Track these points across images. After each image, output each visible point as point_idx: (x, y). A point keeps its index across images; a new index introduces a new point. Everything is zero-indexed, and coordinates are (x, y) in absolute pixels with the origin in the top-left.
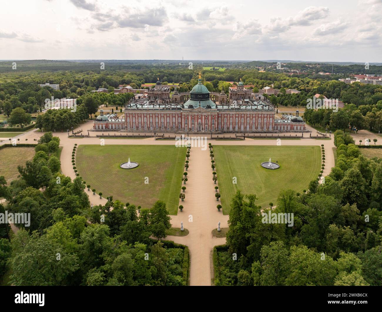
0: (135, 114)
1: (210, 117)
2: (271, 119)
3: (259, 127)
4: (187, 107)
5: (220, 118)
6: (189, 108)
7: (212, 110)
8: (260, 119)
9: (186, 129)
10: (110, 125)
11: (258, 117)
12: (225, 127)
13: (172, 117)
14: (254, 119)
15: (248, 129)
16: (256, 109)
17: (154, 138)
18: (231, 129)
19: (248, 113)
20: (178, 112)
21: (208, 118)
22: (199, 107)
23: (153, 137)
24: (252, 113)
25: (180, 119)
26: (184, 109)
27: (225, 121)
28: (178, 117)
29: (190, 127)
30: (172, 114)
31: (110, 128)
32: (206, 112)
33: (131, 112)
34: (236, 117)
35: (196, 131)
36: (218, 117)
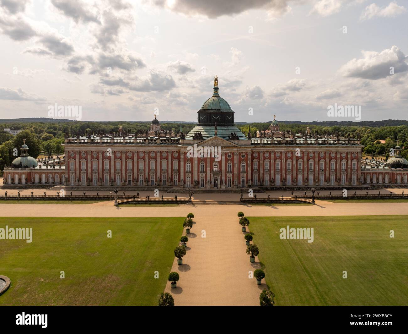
0: (86, 152)
1: (236, 158)
2: (355, 162)
3: (333, 177)
4: (192, 138)
5: (256, 161)
6: (194, 139)
7: (240, 142)
8: (333, 162)
9: (188, 182)
10: (37, 177)
11: (330, 159)
12: (267, 178)
13: (161, 158)
14: (322, 162)
15: (311, 182)
16: (325, 143)
17: (113, 203)
18: (278, 183)
19: (311, 150)
20: (173, 148)
21: (233, 160)
22: (213, 137)
23: (112, 199)
24: (317, 149)
25: (176, 162)
26: (185, 142)
27: (267, 167)
28: (173, 158)
29: (196, 178)
30: (161, 152)
31: (37, 181)
32: (229, 147)
33: (77, 149)
34: (287, 159)
35: (208, 187)
36: (253, 158)
